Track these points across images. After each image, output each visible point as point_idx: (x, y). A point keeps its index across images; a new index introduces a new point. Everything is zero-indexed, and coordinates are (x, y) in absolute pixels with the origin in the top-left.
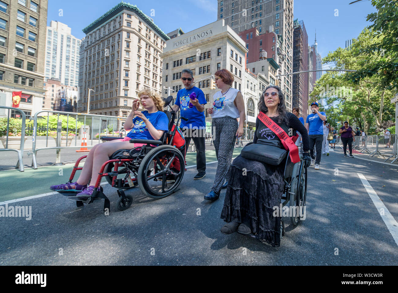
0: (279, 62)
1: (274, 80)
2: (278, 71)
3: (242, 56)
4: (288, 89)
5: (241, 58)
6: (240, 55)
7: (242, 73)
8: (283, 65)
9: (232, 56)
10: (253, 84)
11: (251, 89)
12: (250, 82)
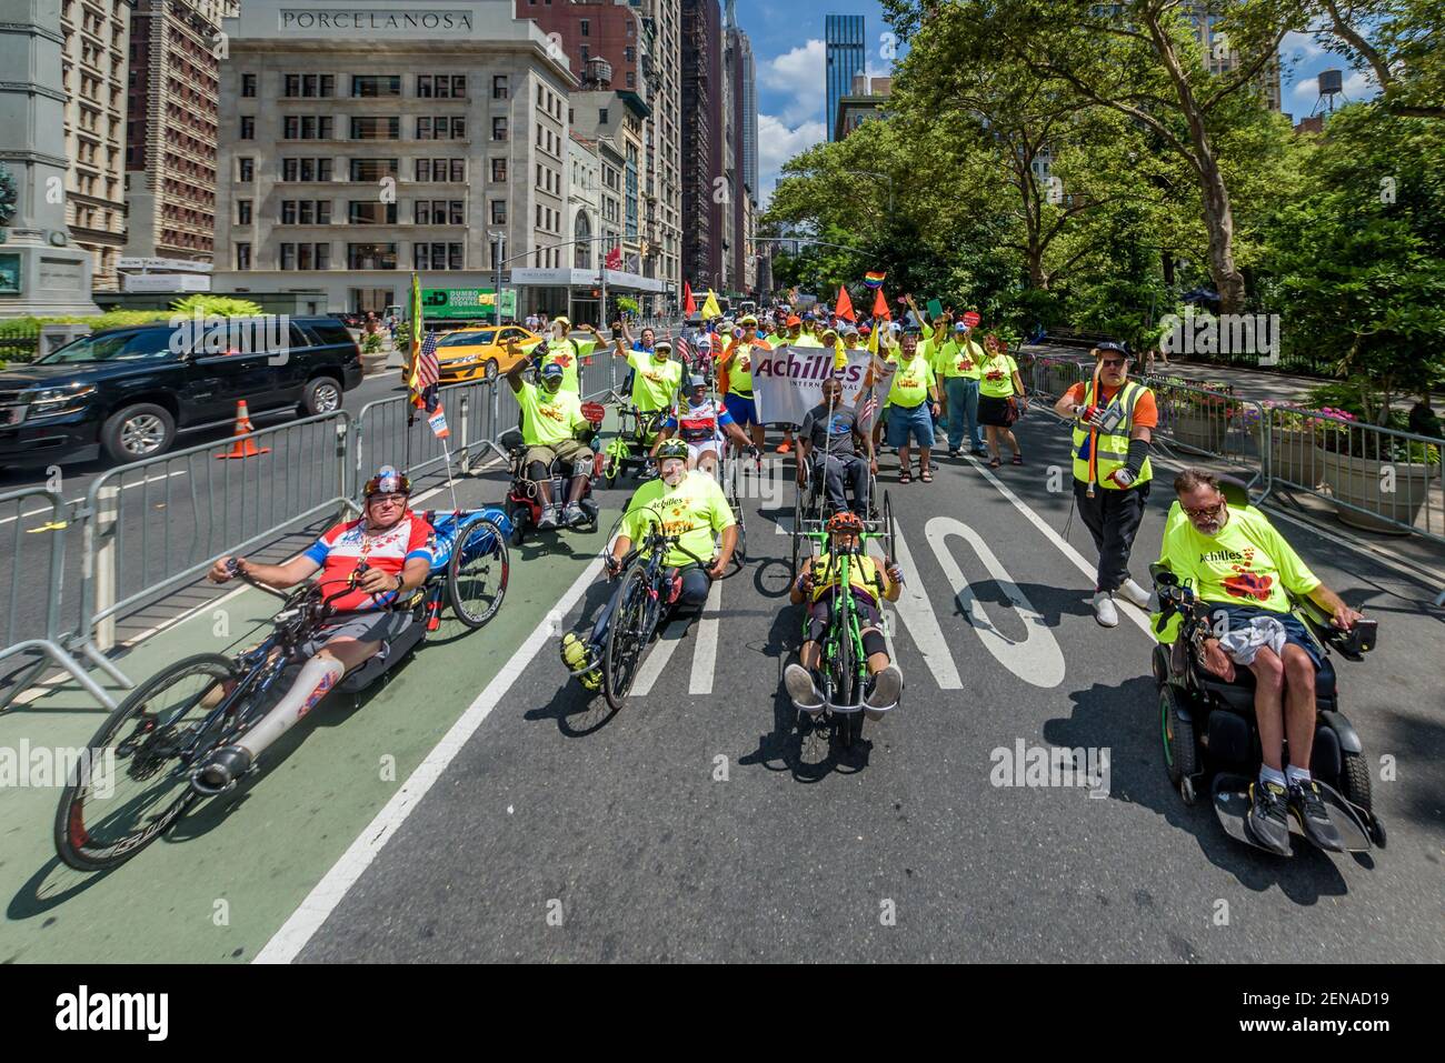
0: (648, 97)
1: (636, 150)
2: (644, 122)
3: (561, 97)
4: (669, 170)
5: (559, 102)
6: (557, 95)
7: (563, 142)
8: (657, 104)
9: (540, 101)
10: (588, 168)
11: (583, 183)
12: (581, 163)
